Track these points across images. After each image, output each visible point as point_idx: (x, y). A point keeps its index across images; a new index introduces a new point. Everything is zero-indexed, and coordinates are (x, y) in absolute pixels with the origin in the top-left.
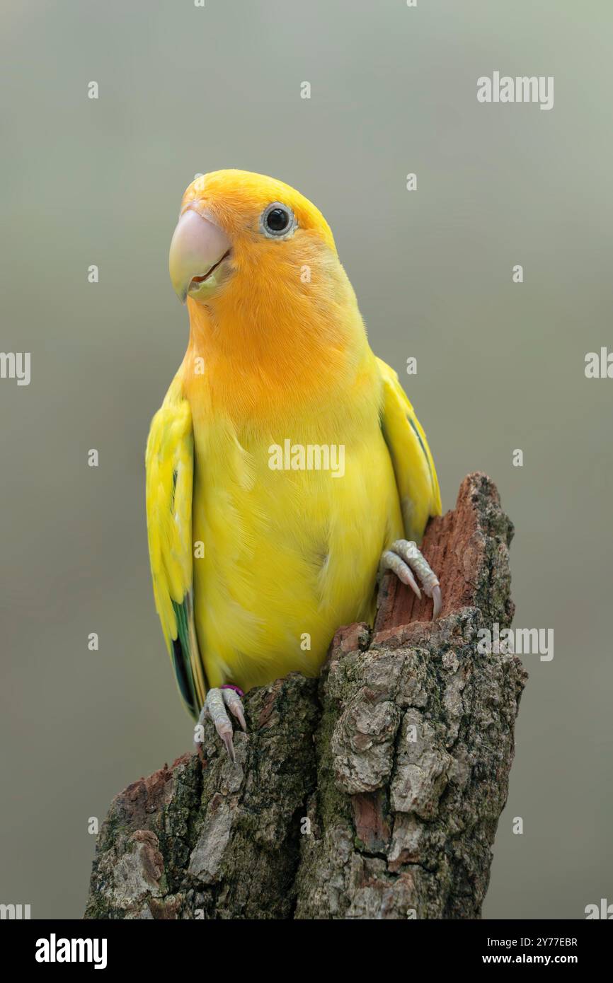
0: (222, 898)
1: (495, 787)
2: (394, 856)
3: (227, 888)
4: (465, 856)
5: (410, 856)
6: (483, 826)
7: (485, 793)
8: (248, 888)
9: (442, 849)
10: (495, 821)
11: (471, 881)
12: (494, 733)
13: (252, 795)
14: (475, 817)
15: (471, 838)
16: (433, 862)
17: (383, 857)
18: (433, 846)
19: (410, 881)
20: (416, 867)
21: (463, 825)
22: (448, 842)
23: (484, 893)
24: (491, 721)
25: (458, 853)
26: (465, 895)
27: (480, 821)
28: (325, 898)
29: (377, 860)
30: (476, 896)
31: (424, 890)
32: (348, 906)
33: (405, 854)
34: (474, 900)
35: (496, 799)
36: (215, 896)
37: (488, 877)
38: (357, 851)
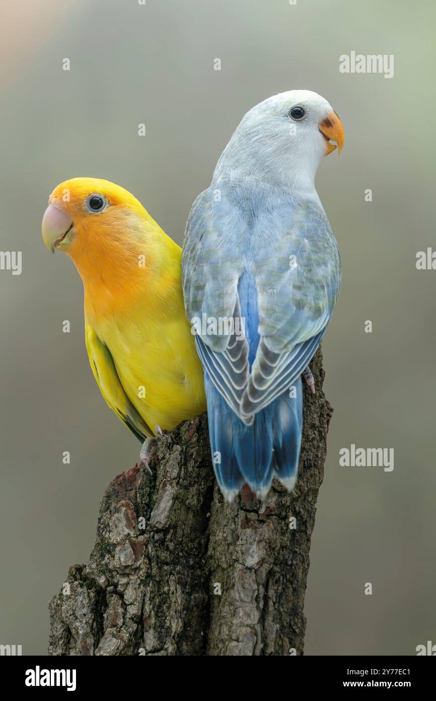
0: (169, 537)
1: (316, 472)
2: (262, 511)
3: (172, 531)
4: (301, 510)
5: (271, 511)
6: (310, 493)
7: (311, 476)
8: (183, 531)
9: (288, 507)
10: (317, 490)
11: (305, 523)
12: (315, 442)
13: (183, 480)
14: (306, 488)
15: (304, 500)
16: (284, 514)
17: (256, 512)
18: (283, 505)
19: (271, 525)
20: (274, 517)
21: (299, 493)
22: (291, 502)
23: (312, 530)
24: (314, 436)
25: (297, 509)
26: (302, 531)
27: (309, 490)
28: (225, 535)
29: (252, 514)
30: (308, 532)
31: (279, 530)
32: (238, 539)
33: (268, 510)
34: (306, 533)
35: (317, 478)
36: (165, 535)
37: (314, 521)
38: (242, 509)
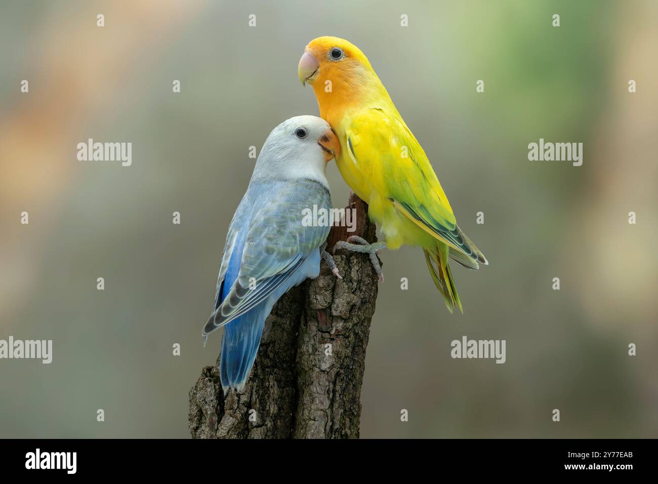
0: (270, 349)
1: (370, 306)
2: (333, 332)
3: (272, 345)
4: (359, 332)
5: (339, 332)
6: (366, 320)
7: (367, 308)
8: (279, 345)
9: (350, 329)
10: (371, 318)
11: (362, 341)
12: (370, 286)
13: (280, 311)
14: (363, 317)
15: (362, 324)
16: (347, 334)
17: (329, 333)
18: (347, 328)
19: (339, 341)
20: (341, 336)
21: (358, 320)
22: (352, 327)
23: (367, 345)
24: (369, 281)
25: (356, 331)
26: (359, 346)
27: (365, 319)
28: (307, 348)
29: (326, 334)
30: (364, 346)
31: (344, 345)
32: (316, 351)
33: (337, 332)
34: (363, 348)
35: (371, 311)
36: (267, 348)
37: (368, 339)
38: (319, 330)
